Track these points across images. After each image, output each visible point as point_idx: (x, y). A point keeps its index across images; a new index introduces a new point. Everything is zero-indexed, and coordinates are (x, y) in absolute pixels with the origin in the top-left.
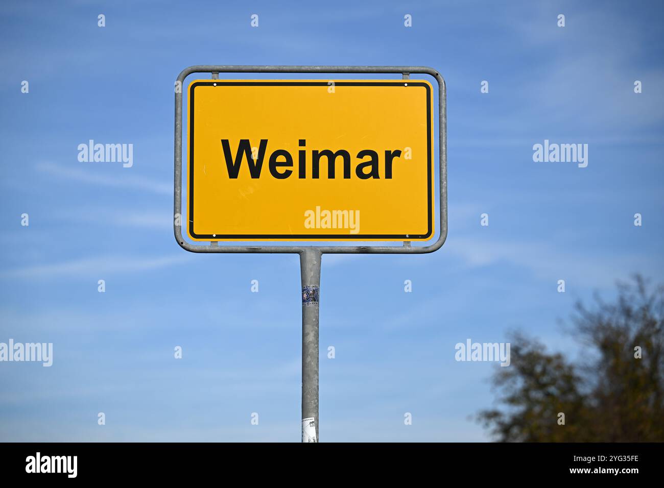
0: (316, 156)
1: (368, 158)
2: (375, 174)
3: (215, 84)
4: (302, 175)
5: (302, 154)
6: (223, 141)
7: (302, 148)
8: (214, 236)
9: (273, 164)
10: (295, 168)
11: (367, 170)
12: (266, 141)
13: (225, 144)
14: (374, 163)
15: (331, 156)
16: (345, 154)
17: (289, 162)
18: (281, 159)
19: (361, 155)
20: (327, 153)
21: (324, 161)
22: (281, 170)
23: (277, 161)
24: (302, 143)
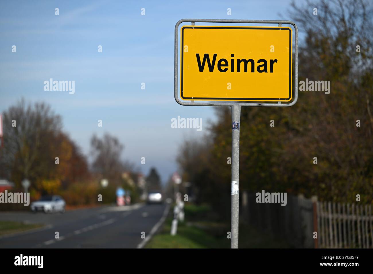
0: (239, 62)
1: (262, 63)
2: (265, 70)
3: (193, 28)
4: (233, 70)
5: (233, 61)
6: (196, 54)
7: (233, 58)
8: (193, 98)
9: (219, 65)
10: (229, 67)
11: (262, 68)
12: (216, 54)
13: (198, 55)
14: (265, 65)
15: (246, 62)
16: (252, 61)
17: (227, 65)
18: (223, 63)
19: (259, 61)
20: (244, 60)
21: (242, 64)
22: (223, 68)
23: (221, 64)
24: (233, 55)
